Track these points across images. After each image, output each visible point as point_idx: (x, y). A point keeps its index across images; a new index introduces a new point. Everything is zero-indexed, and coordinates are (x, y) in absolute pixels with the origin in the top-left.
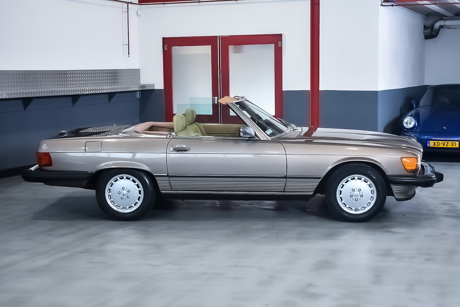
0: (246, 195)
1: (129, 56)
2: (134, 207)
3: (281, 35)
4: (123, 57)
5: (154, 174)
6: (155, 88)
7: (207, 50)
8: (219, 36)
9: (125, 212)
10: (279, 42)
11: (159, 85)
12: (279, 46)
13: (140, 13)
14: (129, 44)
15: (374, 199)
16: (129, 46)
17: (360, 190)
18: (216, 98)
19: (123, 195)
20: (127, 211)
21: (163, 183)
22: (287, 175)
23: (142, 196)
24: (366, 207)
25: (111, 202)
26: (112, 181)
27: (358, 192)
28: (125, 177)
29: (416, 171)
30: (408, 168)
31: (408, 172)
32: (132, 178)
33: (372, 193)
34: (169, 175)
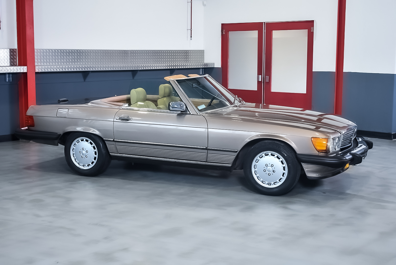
1: (191, 39)
2: (91, 165)
3: (313, 21)
4: (187, 40)
5: (104, 139)
6: (215, 67)
7: (255, 34)
8: (264, 23)
9: (84, 169)
10: (312, 28)
11: (218, 64)
12: (312, 31)
13: (205, 3)
14: (191, 29)
15: (286, 176)
16: (191, 30)
17: (272, 165)
18: (260, 76)
19: (83, 154)
20: (86, 168)
21: (110, 147)
22: (208, 147)
23: (97, 156)
24: (279, 183)
25: (75, 159)
26: (76, 142)
27: (271, 168)
28: (85, 140)
29: (327, 151)
30: (319, 148)
31: (319, 152)
32: (90, 141)
33: (284, 170)
34: (115, 140)
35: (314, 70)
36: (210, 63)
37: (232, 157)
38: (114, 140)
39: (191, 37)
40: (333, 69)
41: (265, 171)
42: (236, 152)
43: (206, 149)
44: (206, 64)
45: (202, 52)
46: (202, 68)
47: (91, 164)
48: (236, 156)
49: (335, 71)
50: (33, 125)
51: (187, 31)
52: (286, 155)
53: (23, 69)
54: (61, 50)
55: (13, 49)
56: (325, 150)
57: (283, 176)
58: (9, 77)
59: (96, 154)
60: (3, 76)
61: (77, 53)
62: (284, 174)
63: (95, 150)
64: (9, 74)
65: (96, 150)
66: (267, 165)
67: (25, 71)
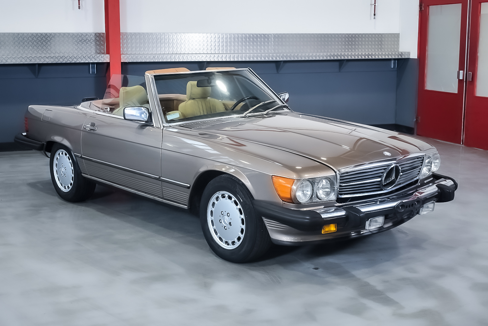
1: (375, 18)
2: (70, 187)
4: (370, 19)
5: (74, 153)
6: (411, 57)
7: (458, 9)
9: (64, 191)
11: (414, 55)
16: (375, 5)
17: (228, 215)
18: (461, 72)
20: (67, 190)
21: (81, 165)
23: (73, 176)
24: (237, 243)
25: (58, 178)
26: (57, 155)
27: (227, 218)
28: (64, 153)
29: (293, 200)
30: (282, 195)
31: (283, 201)
32: (67, 155)
33: (243, 224)
34: (82, 156)
36: (405, 52)
39: (375, 15)
41: (221, 221)
42: (189, 188)
43: (160, 179)
44: (402, 54)
45: (396, 37)
46: (395, 59)
47: (69, 185)
48: (189, 194)
51: (371, 6)
55: (100, 34)
56: (290, 198)
57: (241, 233)
58: (93, 68)
59: (73, 173)
60: (87, 67)
62: (242, 230)
64: (93, 64)
65: (73, 168)
66: (222, 213)
67: (108, 60)
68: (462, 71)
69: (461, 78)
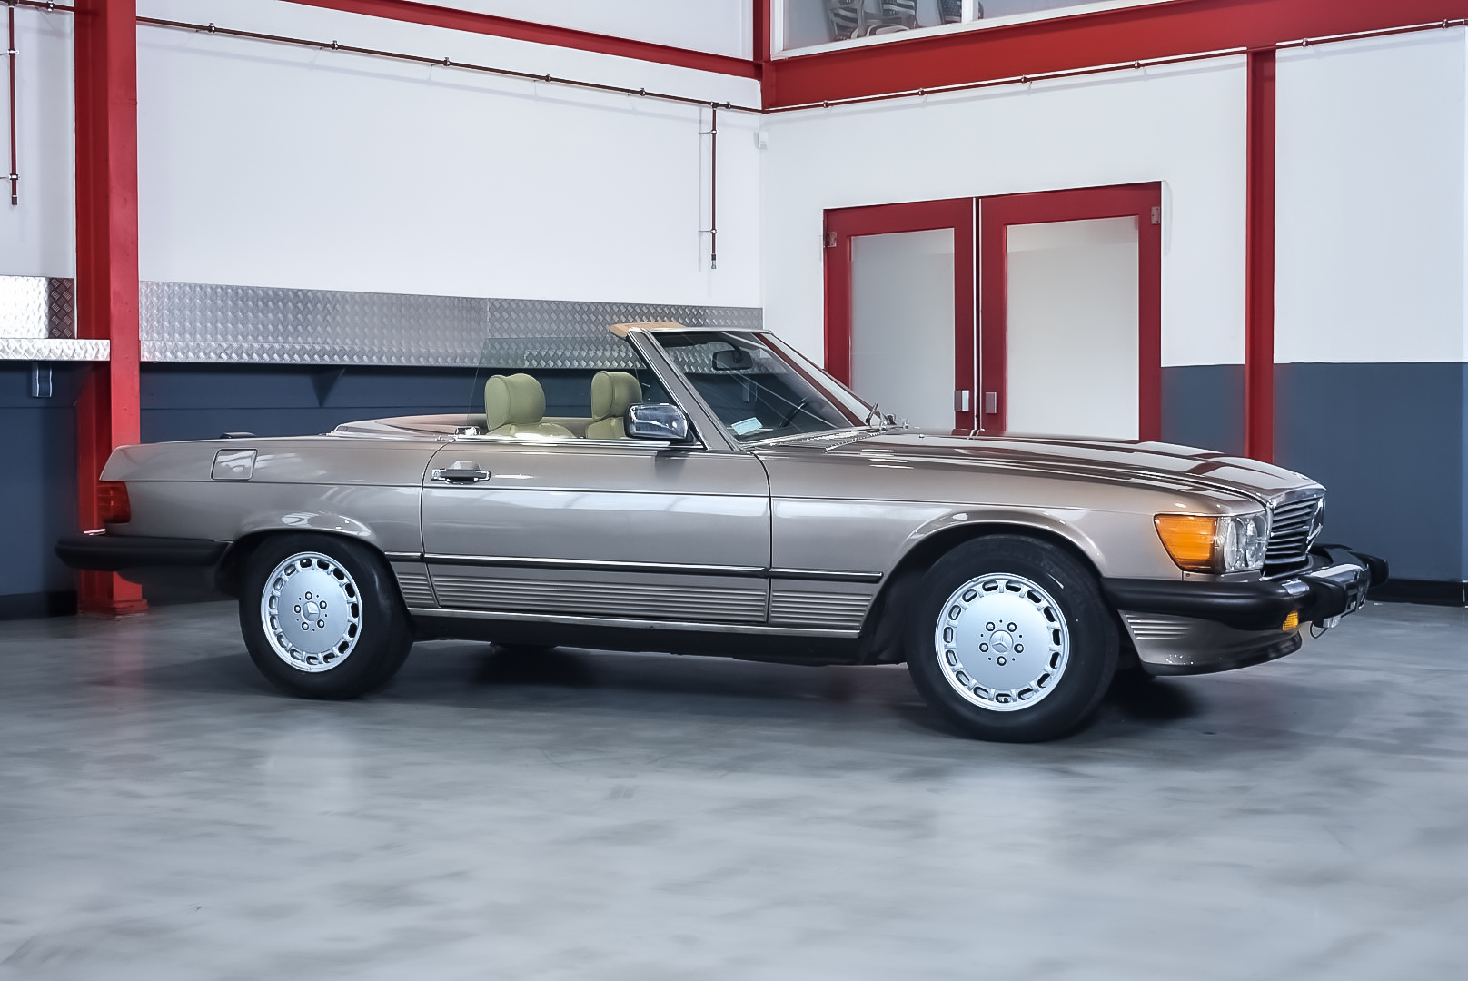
0: (651, 630)
1: (714, 267)
2: (337, 656)
3: (1156, 186)
4: (700, 270)
5: (386, 553)
7: (944, 241)
8: (977, 199)
9: (312, 671)
10: (1154, 210)
12: (1154, 221)
13: (764, 136)
14: (714, 228)
15: (1062, 664)
16: (714, 234)
17: (1012, 627)
18: (966, 393)
19: (308, 615)
20: (320, 667)
21: (410, 582)
22: (771, 567)
23: (359, 621)
24: (1037, 691)
25: (279, 637)
26: (282, 570)
27: (1006, 636)
28: (315, 562)
29: (1214, 564)
30: (1184, 554)
31: (1184, 569)
32: (334, 564)
33: (1057, 641)
34: (426, 556)
35: (1165, 362)
37: (861, 600)
38: (422, 555)
39: (714, 258)
40: (1235, 352)
41: (984, 648)
42: (877, 580)
43: (766, 574)
45: (753, 317)
47: (336, 651)
48: (875, 596)
49: (1243, 362)
50: (124, 516)
51: (700, 236)
52: (1062, 586)
53: (94, 350)
54: (238, 287)
55: (60, 281)
56: (1207, 562)
57: (1053, 664)
58: (43, 380)
59: (355, 614)
60: (20, 377)
61: (293, 304)
62: (1055, 656)
63: (354, 599)
65: (357, 599)
66: (991, 627)
67: (104, 356)
68: (968, 392)
69: (965, 408)
